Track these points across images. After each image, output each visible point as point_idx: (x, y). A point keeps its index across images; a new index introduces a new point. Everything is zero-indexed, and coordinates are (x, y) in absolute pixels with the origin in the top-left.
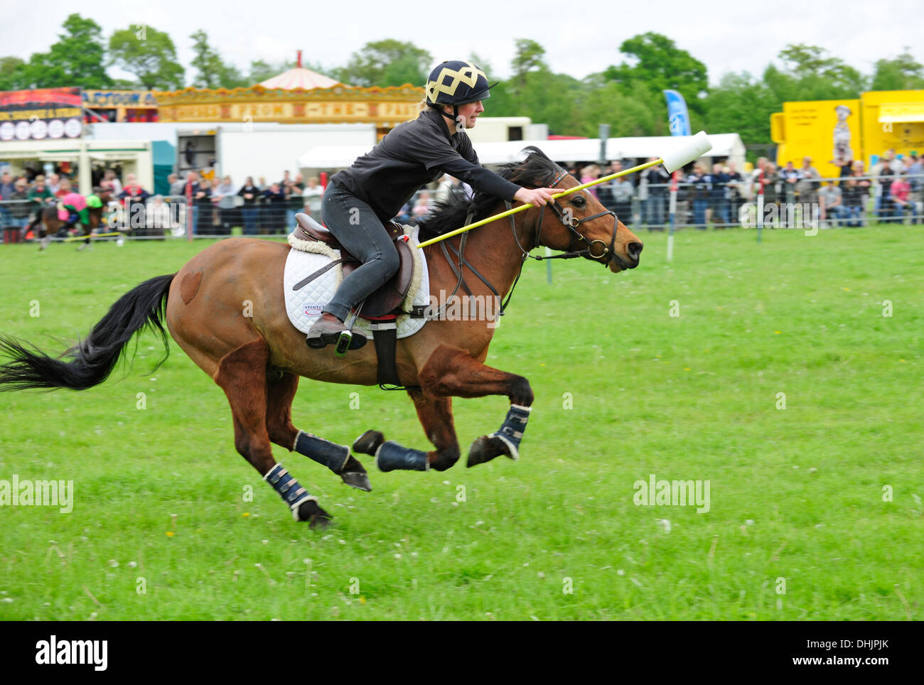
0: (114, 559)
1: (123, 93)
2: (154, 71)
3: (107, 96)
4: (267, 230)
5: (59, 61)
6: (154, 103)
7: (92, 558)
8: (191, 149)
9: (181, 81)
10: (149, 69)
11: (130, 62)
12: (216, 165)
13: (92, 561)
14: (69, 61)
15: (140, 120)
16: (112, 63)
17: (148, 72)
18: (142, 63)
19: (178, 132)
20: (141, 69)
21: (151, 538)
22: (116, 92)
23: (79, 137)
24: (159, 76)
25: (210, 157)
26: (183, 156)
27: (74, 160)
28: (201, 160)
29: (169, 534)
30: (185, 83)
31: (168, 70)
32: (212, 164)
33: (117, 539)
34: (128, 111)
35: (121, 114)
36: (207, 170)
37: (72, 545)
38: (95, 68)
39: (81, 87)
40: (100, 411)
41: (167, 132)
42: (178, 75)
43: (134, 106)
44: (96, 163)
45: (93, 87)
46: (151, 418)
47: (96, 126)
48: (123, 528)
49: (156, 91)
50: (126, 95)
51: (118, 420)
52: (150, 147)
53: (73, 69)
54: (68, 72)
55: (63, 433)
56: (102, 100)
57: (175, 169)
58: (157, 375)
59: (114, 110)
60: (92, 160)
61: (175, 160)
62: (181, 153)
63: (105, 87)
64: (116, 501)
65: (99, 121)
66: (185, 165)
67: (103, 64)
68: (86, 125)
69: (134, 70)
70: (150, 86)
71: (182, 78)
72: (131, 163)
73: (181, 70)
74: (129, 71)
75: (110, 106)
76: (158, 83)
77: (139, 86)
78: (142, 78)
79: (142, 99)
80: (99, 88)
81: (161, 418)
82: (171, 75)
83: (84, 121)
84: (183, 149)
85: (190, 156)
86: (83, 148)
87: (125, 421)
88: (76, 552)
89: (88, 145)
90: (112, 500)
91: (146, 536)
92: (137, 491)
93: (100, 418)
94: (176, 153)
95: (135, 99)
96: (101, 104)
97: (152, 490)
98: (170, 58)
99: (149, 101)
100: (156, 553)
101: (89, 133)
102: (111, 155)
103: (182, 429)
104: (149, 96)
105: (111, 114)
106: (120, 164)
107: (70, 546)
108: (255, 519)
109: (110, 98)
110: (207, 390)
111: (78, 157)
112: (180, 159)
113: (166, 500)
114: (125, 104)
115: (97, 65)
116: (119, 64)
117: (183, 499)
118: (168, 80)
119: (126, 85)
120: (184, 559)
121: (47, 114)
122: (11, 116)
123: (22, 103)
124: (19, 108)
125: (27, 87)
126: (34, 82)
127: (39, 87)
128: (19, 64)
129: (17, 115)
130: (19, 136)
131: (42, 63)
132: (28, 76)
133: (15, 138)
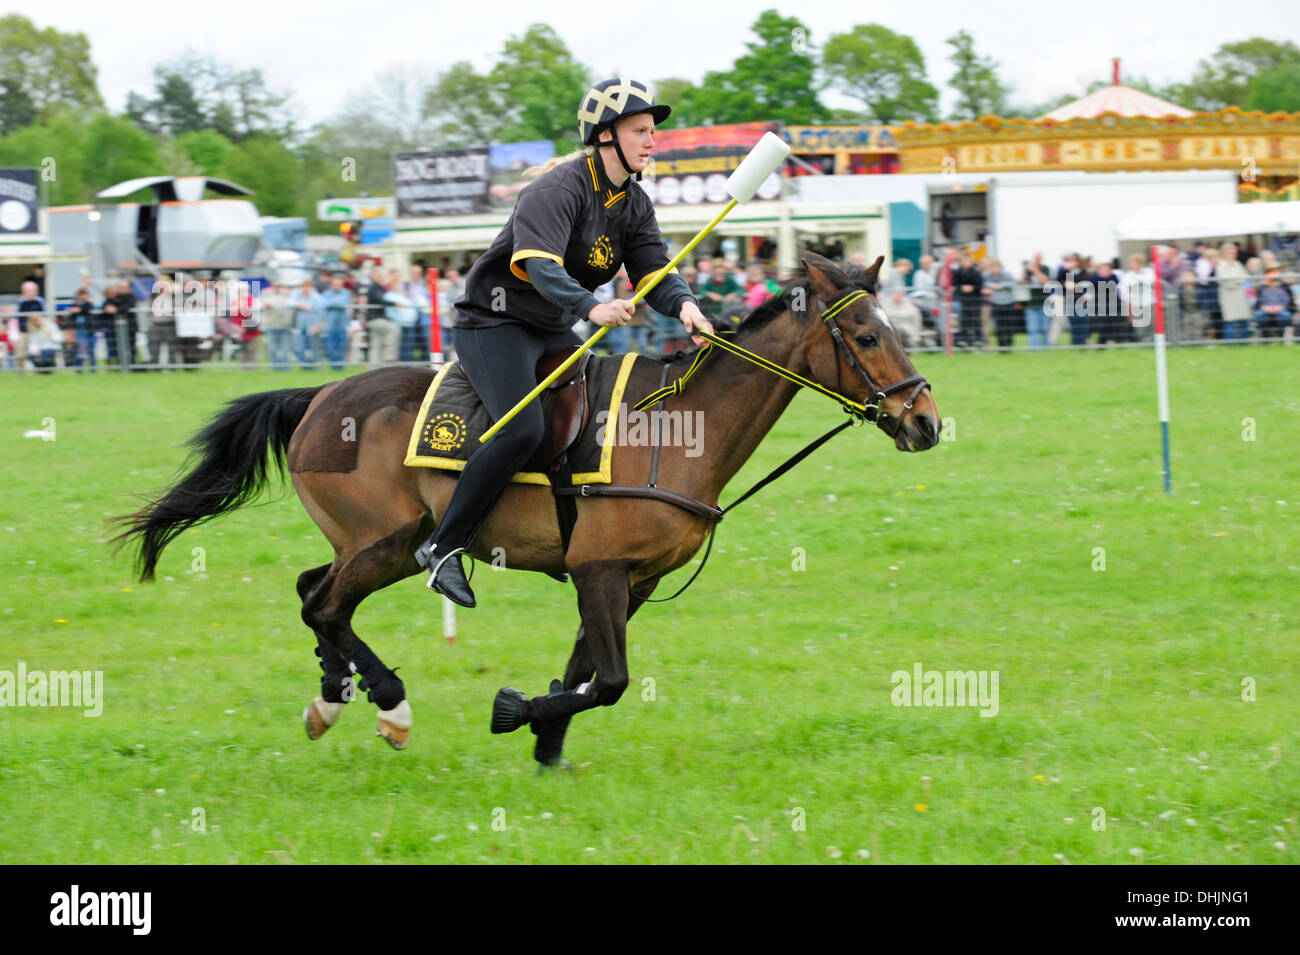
0: (833, 845)
1: (844, 130)
2: (892, 95)
3: (819, 135)
5: (748, 83)
6: (892, 145)
7: (800, 844)
8: (949, 214)
9: (932, 110)
10: (883, 92)
11: (854, 83)
12: (989, 238)
13: (800, 848)
14: (762, 83)
15: (871, 171)
16: (827, 84)
17: (883, 97)
18: (873, 84)
19: (929, 188)
20: (872, 92)
21: (892, 812)
22: (833, 129)
23: (777, 198)
24: (899, 103)
25: (978, 226)
26: (937, 226)
27: (770, 233)
28: (964, 230)
29: (920, 807)
30: (939, 112)
31: (913, 93)
32: (981, 237)
33: (840, 814)
34: (853, 157)
35: (842, 162)
36: (974, 246)
37: (770, 822)
38: (801, 92)
39: (780, 122)
40: (812, 618)
41: (912, 188)
42: (928, 102)
43: (862, 150)
44: (804, 237)
45: (798, 123)
46: (890, 628)
47: (804, 180)
48: (849, 798)
49: (895, 127)
50: (850, 133)
51: (841, 630)
52: (886, 212)
53: (768, 96)
54: (761, 100)
55: (755, 651)
56: (813, 140)
57: (925, 246)
58: (900, 562)
59: (831, 157)
60: (798, 233)
61: (924, 231)
62: (934, 220)
63: (817, 122)
64: (837, 754)
65: (808, 173)
66: (940, 239)
67: (814, 86)
68: (788, 181)
69: (861, 94)
70: (885, 119)
71: (935, 106)
72: (857, 236)
73: (933, 94)
74: (854, 96)
75: (825, 150)
76: (898, 113)
77: (868, 119)
78: (873, 106)
79: (873, 139)
80: (808, 123)
81: (907, 627)
82: (917, 100)
83: (785, 174)
84: (937, 213)
85: (947, 225)
86: (784, 214)
87: (851, 633)
88: (775, 834)
89: (791, 210)
90: (831, 755)
91: (883, 810)
92: (870, 741)
93: (812, 627)
94: (926, 221)
95: (863, 138)
96: (810, 147)
97: (892, 738)
98: (916, 75)
99: (885, 142)
100: (899, 836)
101: (794, 192)
102: (827, 225)
103: (938, 644)
104: (885, 133)
105: (827, 163)
106: (842, 238)
107: (767, 824)
108: (1054, 786)
109: (825, 138)
110: (978, 585)
111: (776, 229)
112: (932, 230)
113: (914, 754)
114: (848, 146)
115: (805, 88)
116: (838, 86)
117: (940, 753)
118: (912, 109)
119: (849, 117)
120: (943, 847)
121: (727, 164)
122: (674, 168)
123: (690, 147)
124: (686, 155)
125: (699, 123)
126: (709, 116)
127: (717, 123)
128: (685, 89)
129: (683, 166)
130: (687, 197)
131: (721, 86)
132: (700, 107)
133: (681, 201)
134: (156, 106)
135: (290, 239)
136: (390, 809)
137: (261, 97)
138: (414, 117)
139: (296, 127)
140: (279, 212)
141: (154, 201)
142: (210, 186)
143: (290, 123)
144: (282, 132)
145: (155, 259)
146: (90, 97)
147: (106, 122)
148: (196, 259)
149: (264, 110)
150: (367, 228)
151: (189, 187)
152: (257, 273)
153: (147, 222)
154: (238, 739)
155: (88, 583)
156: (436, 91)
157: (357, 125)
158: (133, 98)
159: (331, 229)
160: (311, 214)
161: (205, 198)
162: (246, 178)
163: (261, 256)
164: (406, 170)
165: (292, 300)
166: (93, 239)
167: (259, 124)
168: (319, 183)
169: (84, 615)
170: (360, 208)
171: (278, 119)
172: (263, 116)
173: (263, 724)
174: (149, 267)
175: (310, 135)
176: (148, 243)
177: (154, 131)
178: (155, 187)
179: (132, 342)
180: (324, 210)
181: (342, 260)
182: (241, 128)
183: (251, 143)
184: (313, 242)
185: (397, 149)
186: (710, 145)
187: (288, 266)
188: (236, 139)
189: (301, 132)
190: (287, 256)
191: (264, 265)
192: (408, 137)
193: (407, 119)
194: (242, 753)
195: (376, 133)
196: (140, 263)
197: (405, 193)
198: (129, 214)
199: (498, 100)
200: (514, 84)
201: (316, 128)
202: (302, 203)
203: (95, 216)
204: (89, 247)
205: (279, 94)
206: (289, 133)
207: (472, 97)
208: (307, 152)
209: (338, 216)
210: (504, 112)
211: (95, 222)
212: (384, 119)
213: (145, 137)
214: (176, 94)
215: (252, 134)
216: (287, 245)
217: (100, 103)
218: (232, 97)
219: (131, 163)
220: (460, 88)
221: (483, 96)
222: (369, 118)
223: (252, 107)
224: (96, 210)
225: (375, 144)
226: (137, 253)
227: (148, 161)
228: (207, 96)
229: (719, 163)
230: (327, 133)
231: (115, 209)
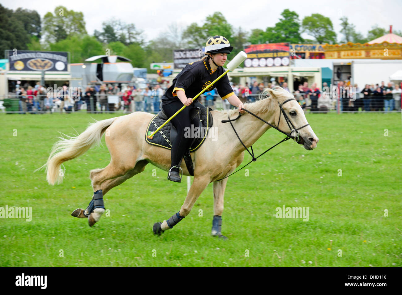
0: (303, 260)
1: (308, 45)
2: (323, 35)
3: (301, 47)
4: (375, 109)
5: (279, 31)
6: (323, 50)
7: (293, 259)
8: (339, 71)
9: (335, 40)
10: (320, 34)
11: (312, 31)
12: (351, 79)
13: (293, 260)
14: (284, 31)
15: (316, 58)
16: (304, 31)
17: (320, 36)
18: (317, 32)
19: (333, 63)
20: (317, 34)
21: (321, 250)
22: (305, 45)
23: (288, 65)
24: (325, 38)
25: (348, 75)
26: (336, 75)
27: (286, 76)
28: (344, 76)
29: (329, 249)
30: (337, 40)
31: (329, 34)
32: (349, 78)
33: (305, 251)
34: (311, 54)
35: (307, 55)
36: (347, 81)
37: (284, 252)
38: (295, 34)
39: (289, 43)
40: (297, 192)
41: (328, 63)
42: (334, 37)
43: (313, 51)
44: (296, 77)
45: (294, 43)
46: (320, 195)
47: (296, 60)
48: (308, 246)
49: (324, 45)
50: (310, 46)
51: (305, 196)
52: (320, 70)
53: (286, 34)
54: (283, 36)
55: (280, 201)
56: (299, 48)
57: (332, 81)
58: (323, 175)
59: (304, 53)
60: (294, 76)
61: (332, 76)
62: (335, 73)
63: (300, 43)
64: (304, 233)
65: (297, 58)
66: (336, 79)
67: (299, 32)
68: (291, 60)
69: (314, 35)
70: (321, 42)
71: (336, 39)
72: (312, 77)
73: (335, 35)
74: (311, 35)
75: (302, 51)
76: (324, 41)
77: (315, 42)
78: (317, 38)
79: (317, 48)
80: (298, 43)
81: (325, 195)
82: (330, 37)
83: (290, 58)
84: (336, 71)
85: (339, 75)
86: (290, 71)
87: (308, 196)
88: (286, 256)
89: (292, 69)
90: (302, 233)
91: (318, 249)
92: (314, 229)
93: (297, 194)
94: (332, 73)
95: (314, 48)
96: (298, 50)
97: (321, 228)
98: (330, 29)
99: (320, 49)
100: (323, 258)
101: (293, 64)
102: (303, 74)
103: (335, 200)
104: (320, 47)
105: (303, 55)
106: (307, 78)
107: (283, 253)
108: (369, 244)
109: (303, 48)
110: (347, 183)
111: (288, 75)
112: (334, 76)
113: (328, 233)
114: (309, 50)
115: (297, 32)
116: (307, 32)
117: (335, 233)
118: (328, 39)
119: (310, 42)
120: (336, 261)
121: (273, 55)
122: (257, 56)
123: (262, 50)
124: (261, 52)
125: (265, 42)
126: (268, 40)
127: (270, 42)
128: (261, 32)
129: (260, 55)
130: (261, 65)
131: (271, 31)
132: (265, 37)
133: (259, 66)
134: (103, 34)
135: (142, 74)
136: (171, 246)
137: (134, 32)
138: (179, 39)
139: (144, 41)
140: (139, 66)
141: (102, 63)
142: (119, 58)
143: (143, 40)
144: (140, 43)
145: (102, 80)
146: (83, 31)
147: (88, 39)
148: (114, 80)
149: (135, 36)
150: (165, 72)
151: (112, 59)
152: (132, 85)
153: (100, 69)
154: (126, 224)
155: (82, 176)
156: (186, 31)
157: (163, 41)
158: (96, 32)
159: (154, 72)
160: (148, 67)
161: (117, 62)
162: (129, 56)
163: (133, 79)
164: (177, 55)
165: (143, 93)
166: (84, 73)
167: (133, 40)
168: (151, 58)
169: (80, 186)
170: (162, 66)
171: (139, 39)
172: (134, 38)
173: (133, 220)
174: (100, 82)
175: (148, 44)
176: (100, 75)
177: (102, 42)
178: (102, 58)
179: (95, 105)
180: (152, 66)
181: (157, 81)
182: (128, 41)
183: (131, 46)
184: (149, 76)
185: (174, 48)
186: (268, 49)
187: (141, 83)
188: (126, 44)
189: (146, 43)
190: (141, 80)
191: (134, 82)
192: (178, 45)
193: (177, 39)
194: (127, 227)
195: (168, 43)
196: (97, 81)
197: (177, 62)
198: (94, 66)
199: (205, 34)
200: (209, 30)
201: (150, 41)
202: (145, 64)
203: (84, 67)
204: (82, 76)
205: (139, 31)
206: (142, 43)
207: (197, 33)
208: (147, 49)
209: (156, 68)
210: (206, 38)
211: (84, 68)
212: (170, 39)
213: (99, 43)
214: (109, 30)
215: (131, 43)
216: (141, 76)
217: (86, 33)
218: (125, 32)
219: (95, 51)
220: (193, 30)
221: (201, 33)
222: (166, 39)
223: (131, 35)
224: (84, 65)
225: (168, 47)
226: (96, 78)
227: (100, 50)
228: (118, 32)
229: (271, 55)
230: (153, 43)
231: (90, 65)
